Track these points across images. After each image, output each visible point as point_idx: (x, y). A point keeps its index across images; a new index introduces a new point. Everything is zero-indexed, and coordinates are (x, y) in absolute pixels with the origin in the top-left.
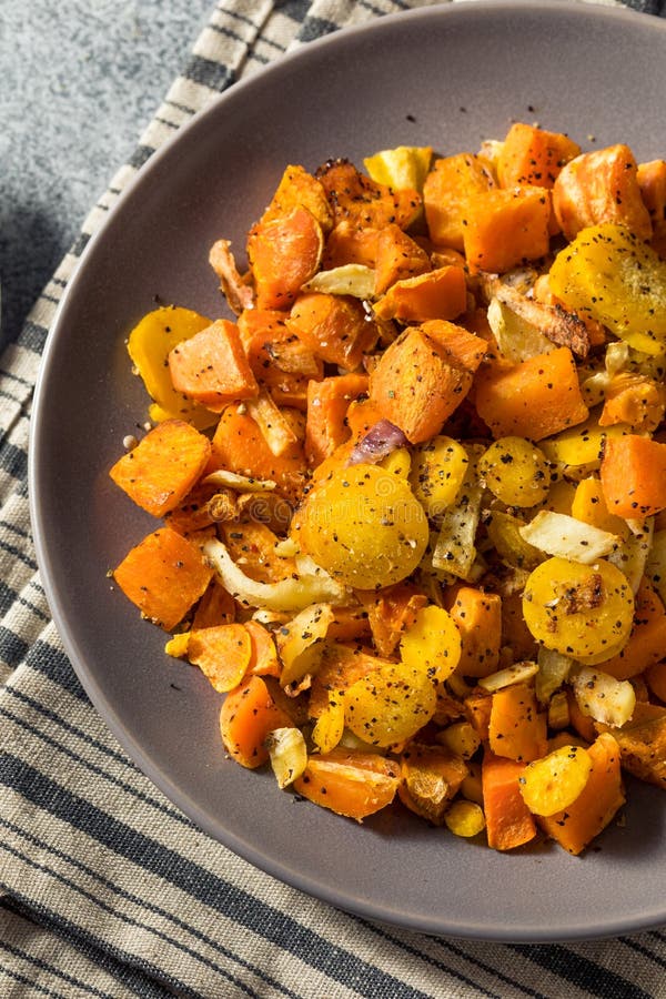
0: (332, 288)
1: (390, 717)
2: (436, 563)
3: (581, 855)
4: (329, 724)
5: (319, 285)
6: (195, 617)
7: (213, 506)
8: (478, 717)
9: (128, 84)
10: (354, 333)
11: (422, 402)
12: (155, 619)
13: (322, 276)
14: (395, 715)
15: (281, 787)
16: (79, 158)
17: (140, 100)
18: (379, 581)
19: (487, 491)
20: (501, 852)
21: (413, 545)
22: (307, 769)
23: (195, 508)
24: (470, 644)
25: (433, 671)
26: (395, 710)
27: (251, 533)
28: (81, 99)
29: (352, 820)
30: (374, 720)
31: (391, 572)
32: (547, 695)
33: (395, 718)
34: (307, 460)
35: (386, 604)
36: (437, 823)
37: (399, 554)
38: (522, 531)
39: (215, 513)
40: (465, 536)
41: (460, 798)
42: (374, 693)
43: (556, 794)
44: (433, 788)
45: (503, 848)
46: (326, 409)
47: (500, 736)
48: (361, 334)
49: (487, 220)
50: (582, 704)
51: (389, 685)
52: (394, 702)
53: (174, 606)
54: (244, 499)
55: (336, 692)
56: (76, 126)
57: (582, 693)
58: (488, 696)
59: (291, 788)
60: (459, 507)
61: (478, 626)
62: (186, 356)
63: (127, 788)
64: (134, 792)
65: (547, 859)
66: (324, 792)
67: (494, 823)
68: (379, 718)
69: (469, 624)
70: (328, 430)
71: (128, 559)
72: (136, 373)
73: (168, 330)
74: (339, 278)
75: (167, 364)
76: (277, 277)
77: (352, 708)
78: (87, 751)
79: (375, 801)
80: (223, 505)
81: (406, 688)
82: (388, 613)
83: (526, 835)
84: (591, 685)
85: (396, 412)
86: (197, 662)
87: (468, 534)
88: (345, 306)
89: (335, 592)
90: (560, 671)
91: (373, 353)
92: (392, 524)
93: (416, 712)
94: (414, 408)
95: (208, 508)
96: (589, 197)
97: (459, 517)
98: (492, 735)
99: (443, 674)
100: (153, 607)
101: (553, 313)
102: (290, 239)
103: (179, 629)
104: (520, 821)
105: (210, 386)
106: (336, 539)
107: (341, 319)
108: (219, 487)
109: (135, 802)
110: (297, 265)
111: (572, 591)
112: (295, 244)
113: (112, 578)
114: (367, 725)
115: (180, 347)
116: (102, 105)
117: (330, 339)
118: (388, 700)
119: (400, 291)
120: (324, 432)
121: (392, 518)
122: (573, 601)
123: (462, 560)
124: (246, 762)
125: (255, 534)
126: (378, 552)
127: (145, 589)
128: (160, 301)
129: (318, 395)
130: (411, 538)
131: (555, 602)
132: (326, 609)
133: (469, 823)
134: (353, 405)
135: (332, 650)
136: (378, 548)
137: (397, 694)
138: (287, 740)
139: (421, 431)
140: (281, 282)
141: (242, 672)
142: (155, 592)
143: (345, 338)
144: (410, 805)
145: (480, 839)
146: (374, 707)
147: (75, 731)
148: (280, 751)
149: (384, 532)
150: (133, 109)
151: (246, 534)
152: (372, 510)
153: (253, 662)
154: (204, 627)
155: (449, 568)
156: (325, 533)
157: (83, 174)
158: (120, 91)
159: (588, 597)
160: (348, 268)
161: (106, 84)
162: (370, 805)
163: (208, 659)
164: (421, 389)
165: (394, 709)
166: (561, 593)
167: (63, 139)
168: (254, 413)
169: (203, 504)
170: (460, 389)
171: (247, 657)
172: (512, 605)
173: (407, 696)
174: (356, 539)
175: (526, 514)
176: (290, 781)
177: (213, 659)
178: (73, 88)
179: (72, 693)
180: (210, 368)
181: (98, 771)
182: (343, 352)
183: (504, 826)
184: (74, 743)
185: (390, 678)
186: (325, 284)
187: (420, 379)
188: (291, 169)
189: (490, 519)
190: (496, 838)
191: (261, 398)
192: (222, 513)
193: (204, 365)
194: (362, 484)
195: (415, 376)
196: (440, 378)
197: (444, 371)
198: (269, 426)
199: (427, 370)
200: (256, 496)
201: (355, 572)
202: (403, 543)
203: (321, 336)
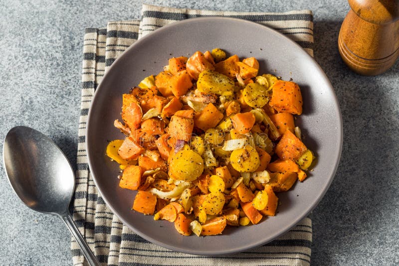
0: (148, 117)
1: (215, 206)
2: (208, 165)
3: (275, 215)
4: (202, 215)
6: (157, 209)
8: (235, 196)
9: (70, 97)
10: (159, 125)
11: (185, 131)
12: (148, 214)
13: (145, 115)
15: (198, 236)
16: (68, 120)
17: (75, 100)
18: (197, 177)
19: (210, 143)
20: (256, 224)
21: (200, 164)
22: (202, 229)
23: (144, 183)
24: (225, 180)
25: (220, 190)
26: (216, 204)
28: (60, 106)
29: (219, 235)
31: (199, 173)
32: (248, 183)
33: (217, 206)
34: (164, 160)
35: (201, 181)
36: (238, 225)
37: (198, 168)
38: (223, 148)
39: (149, 182)
41: (240, 217)
42: (209, 202)
43: (263, 203)
44: (234, 217)
46: (162, 145)
47: (243, 197)
48: (161, 124)
49: (176, 83)
50: (257, 182)
51: (212, 199)
52: (215, 202)
53: (151, 208)
54: (154, 176)
55: (200, 207)
56: (63, 113)
57: (256, 179)
58: (235, 190)
59: (201, 235)
60: (206, 150)
61: (225, 175)
62: (122, 150)
64: (164, 257)
65: (268, 220)
66: (209, 231)
67: (252, 219)
68: (213, 208)
69: (222, 175)
70: (165, 150)
71: (135, 203)
72: (112, 160)
73: (114, 147)
74: (149, 114)
75: (118, 154)
76: (134, 121)
77: (206, 209)
78: (148, 253)
79: (222, 227)
80: (150, 179)
81: (216, 197)
82: (202, 183)
83: (260, 217)
84: (257, 176)
86: (163, 218)
87: (211, 155)
88: (154, 120)
89: (188, 185)
90: (248, 176)
91: (166, 127)
92: (193, 162)
93: (221, 202)
94: (184, 133)
95: (147, 182)
96: (196, 67)
97: (207, 153)
98: (240, 197)
99: (223, 190)
100: (146, 211)
101: (202, 97)
102: (133, 110)
103: (155, 213)
104: (257, 215)
105: (132, 154)
106: (182, 172)
107: (154, 123)
108: (147, 176)
110: (138, 116)
111: (242, 156)
112: (135, 111)
113: (133, 210)
114: (211, 211)
115: (120, 149)
116: (66, 105)
117: (155, 129)
118: (213, 202)
119: (165, 109)
121: (192, 160)
122: (243, 158)
123: (213, 162)
124: (188, 235)
125: (161, 183)
126: (193, 170)
127: (142, 208)
128: (109, 141)
129: (159, 143)
130: (199, 162)
131: (239, 160)
132: (188, 190)
133: (246, 221)
134: (168, 141)
135: (194, 198)
137: (215, 200)
138: (194, 224)
140: (136, 122)
141: (175, 214)
142: (145, 207)
143: (158, 127)
144: (231, 224)
145: (250, 224)
146: (211, 206)
147: (142, 250)
148: (194, 228)
149: (192, 164)
150: (74, 103)
151: (159, 183)
152: (187, 161)
153: (177, 211)
154: (160, 209)
155: (211, 165)
156: (179, 172)
157: (71, 124)
158: (68, 100)
159: (246, 156)
160: (150, 111)
161: (64, 100)
162: (222, 229)
164: (183, 128)
166: (239, 158)
167: (61, 118)
168: (146, 155)
169: (145, 181)
170: (192, 124)
171: (175, 211)
172: (230, 167)
173: (217, 199)
174: (187, 169)
175: (222, 145)
176: (200, 233)
177: (167, 216)
178: (57, 105)
180: (130, 150)
182: (159, 130)
183: (254, 218)
184: (144, 253)
185: (211, 197)
186: (146, 117)
187: (182, 126)
188: (124, 95)
189: (214, 150)
190: (254, 222)
191: (145, 150)
192: (151, 181)
193: (128, 150)
194: (181, 156)
195: (180, 126)
196: (186, 123)
197: (187, 121)
198: (151, 156)
199: (182, 123)
200: (157, 174)
201: (190, 177)
202: (198, 165)
203: (152, 129)
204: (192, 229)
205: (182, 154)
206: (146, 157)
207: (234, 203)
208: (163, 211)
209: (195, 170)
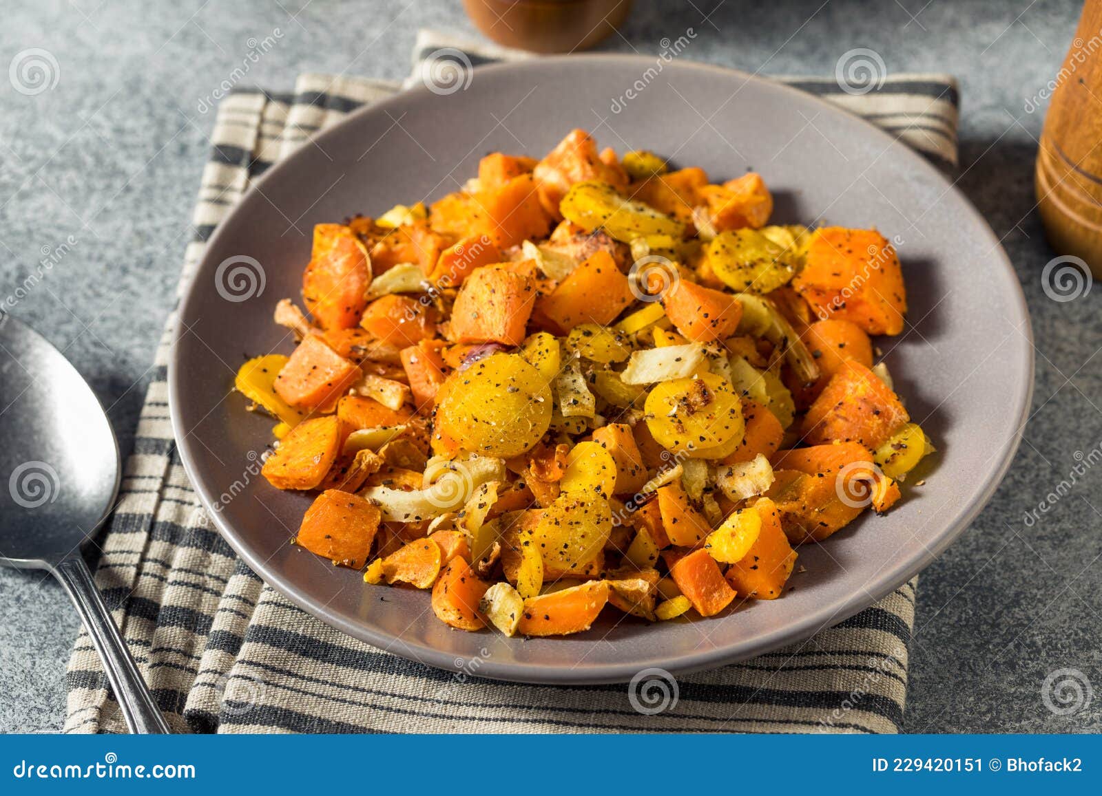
0: (389, 288)
1: (577, 538)
2: (566, 411)
3: (782, 596)
4: (529, 570)
5: (377, 290)
6: (378, 548)
7: (360, 463)
8: (650, 520)
9: (148, 274)
11: (502, 307)
12: (346, 561)
13: (378, 281)
14: (582, 534)
15: (508, 635)
16: (130, 333)
17: (163, 281)
18: (524, 442)
19: (582, 359)
20: (713, 617)
21: (542, 400)
22: (525, 607)
23: (345, 471)
24: (620, 460)
25: (599, 488)
26: (580, 530)
27: (398, 478)
28: (113, 295)
29: (581, 634)
30: (566, 546)
31: (532, 430)
32: (698, 495)
33: (583, 536)
35: (536, 463)
36: (652, 618)
37: (533, 412)
38: (624, 376)
39: (363, 466)
40: (581, 387)
41: (659, 599)
42: (557, 523)
43: (741, 537)
44: (640, 585)
45: (714, 612)
46: (424, 361)
47: (675, 521)
48: (427, 310)
49: (493, 203)
50: (729, 493)
51: (567, 509)
52: (577, 523)
53: (359, 541)
54: (382, 451)
55: (525, 533)
56: (117, 313)
57: (725, 483)
58: (653, 496)
59: (518, 633)
60: (565, 371)
62: (289, 374)
63: (374, 707)
64: (382, 708)
65: (754, 610)
66: (547, 618)
67: (699, 595)
68: (569, 543)
70: (431, 379)
71: (306, 519)
73: (265, 371)
74: (391, 279)
75: (275, 392)
76: (341, 294)
77: (543, 545)
78: (328, 690)
79: (593, 605)
80: (368, 457)
81: (582, 504)
82: (541, 469)
83: (727, 596)
84: (730, 474)
85: (483, 327)
86: (397, 577)
87: (581, 384)
89: (491, 468)
90: (700, 474)
91: (441, 323)
92: (518, 390)
93: (598, 523)
94: (498, 316)
95: (355, 465)
96: (565, 172)
97: (568, 379)
98: (667, 523)
99: (609, 487)
100: (341, 551)
101: (575, 241)
102: (342, 260)
103: (369, 561)
104: (720, 586)
105: (321, 380)
106: (476, 420)
108: (359, 444)
109: (385, 715)
110: (354, 279)
111: (685, 399)
112: (347, 264)
113: (296, 544)
114: (561, 553)
115: (282, 373)
116: (133, 293)
118: (571, 524)
119: (448, 261)
120: (428, 382)
121: (515, 386)
122: (688, 406)
123: (585, 402)
124: (471, 625)
125: (402, 478)
126: (515, 416)
127: (329, 537)
128: (247, 358)
129: (411, 358)
130: (538, 396)
131: (674, 410)
132: (490, 482)
133: (678, 606)
135: (507, 517)
136: (513, 413)
137: (577, 514)
138: (498, 595)
139: (511, 329)
140: (346, 296)
141: (438, 561)
142: (339, 536)
144: (624, 606)
145: (692, 615)
146: (561, 535)
147: (310, 679)
148: (495, 608)
149: (513, 399)
150: (160, 289)
151: (395, 480)
152: (497, 385)
153: (444, 554)
154: (390, 554)
155: (578, 410)
156: (465, 419)
157: (137, 341)
158: (143, 280)
159: (699, 399)
160: (396, 268)
161: (130, 280)
162: (591, 611)
163: (404, 572)
164: (498, 298)
165: (578, 530)
166: (676, 404)
167: (110, 324)
168: (365, 391)
169: (351, 463)
171: (438, 551)
172: (640, 431)
173: (586, 512)
174: (493, 413)
175: (618, 367)
176: (514, 624)
177: (408, 569)
178: (103, 290)
179: (296, 653)
180: (315, 368)
181: (344, 701)
182: (419, 324)
183: (709, 594)
184: (312, 687)
185: (566, 505)
186: (384, 287)
187: (494, 291)
188: (319, 227)
189: (594, 376)
190: (705, 609)
191: (365, 375)
192: (369, 466)
193: (309, 369)
194: (480, 374)
195: (488, 292)
196: (510, 283)
197: (511, 277)
198: (382, 390)
199: (496, 282)
200: (393, 443)
201: (502, 440)
202: (532, 401)
203: (396, 316)
204: (489, 611)
205: (482, 366)
206: (369, 399)
207: (645, 544)
208: (395, 559)
209: (519, 420)
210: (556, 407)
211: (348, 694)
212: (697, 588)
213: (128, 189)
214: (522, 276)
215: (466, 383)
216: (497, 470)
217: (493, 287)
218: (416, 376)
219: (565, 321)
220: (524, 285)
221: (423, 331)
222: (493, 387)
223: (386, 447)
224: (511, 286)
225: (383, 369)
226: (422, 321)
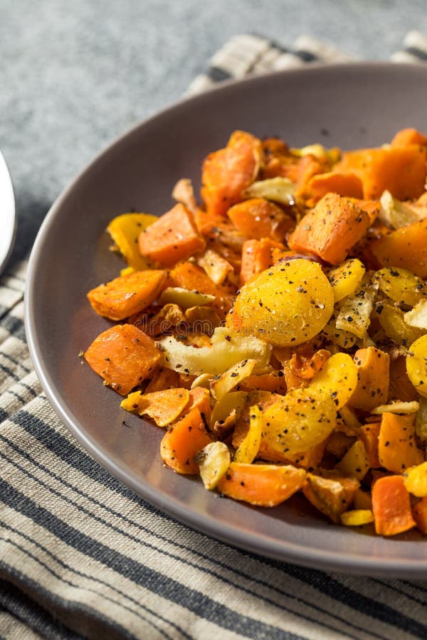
0: (264, 194)
1: (298, 428)
2: (339, 323)
5: (253, 191)
6: (145, 385)
7: (166, 313)
8: (370, 438)
11: (331, 227)
12: (114, 385)
13: (258, 185)
14: (303, 426)
15: (207, 487)
18: (293, 336)
19: (380, 292)
20: (385, 537)
21: (322, 307)
22: (229, 468)
23: (151, 316)
24: (364, 379)
25: (335, 394)
26: (304, 422)
27: (193, 337)
29: (263, 509)
30: (286, 432)
31: (303, 329)
33: (303, 428)
35: (298, 358)
37: (311, 315)
38: (406, 317)
40: (363, 311)
42: (287, 410)
44: (333, 487)
45: (388, 533)
46: (257, 254)
47: (387, 444)
51: (299, 401)
52: (303, 415)
53: (130, 372)
54: (188, 311)
58: (378, 419)
59: (217, 490)
60: (357, 296)
61: (371, 367)
62: (152, 232)
63: (81, 508)
64: (86, 512)
66: (243, 484)
67: (381, 514)
68: (290, 430)
69: (364, 364)
71: (97, 340)
72: (112, 249)
73: (139, 225)
74: (269, 188)
75: (137, 240)
76: (223, 185)
77: (268, 424)
78: (51, 481)
79: (284, 487)
80: (175, 311)
81: (313, 401)
82: (300, 364)
83: (406, 524)
85: (311, 239)
86: (147, 411)
87: (365, 310)
89: (258, 349)
92: (306, 292)
93: (320, 421)
94: (324, 233)
95: (161, 314)
97: (356, 302)
98: (381, 445)
99: (344, 397)
100: (114, 375)
104: (403, 513)
105: (170, 241)
106: (261, 305)
107: (270, 208)
108: (174, 299)
109: (86, 518)
110: (239, 177)
112: (239, 163)
113: (83, 358)
114: (280, 436)
115: (148, 229)
117: (262, 217)
118: (298, 414)
121: (305, 288)
123: (359, 323)
124: (180, 468)
125: (196, 338)
126: (294, 313)
127: (108, 360)
129: (249, 248)
130: (320, 303)
132: (251, 362)
133: (360, 517)
135: (254, 394)
136: (294, 310)
137: (305, 408)
138: (215, 454)
139: (330, 248)
140: (227, 189)
141: (181, 408)
142: (116, 362)
143: (272, 217)
144: (313, 499)
146: (286, 421)
147: (42, 468)
149: (299, 298)
151: (190, 338)
152: (291, 283)
153: (189, 404)
154: (152, 391)
155: (349, 326)
156: (253, 301)
162: (280, 492)
163: (154, 408)
165: (302, 421)
168: (202, 262)
170: (360, 220)
171: (185, 401)
173: (314, 408)
174: (277, 304)
176: (214, 479)
177: (158, 408)
179: (43, 443)
180: (170, 231)
181: (59, 494)
182: (271, 227)
184: (40, 474)
185: (300, 397)
186: (260, 190)
187: (330, 213)
188: (238, 134)
189: (381, 308)
190: (382, 527)
191: (206, 250)
192: (173, 319)
193: (165, 230)
194: (283, 270)
195: (326, 212)
196: (345, 210)
197: (349, 206)
198: (212, 265)
199: (335, 206)
200: (200, 308)
201: (275, 328)
202: (314, 306)
203: (255, 213)
204: (202, 463)
205: (288, 264)
206: (202, 270)
207: (357, 456)
208: (153, 397)
209: (296, 317)
210: (333, 318)
211: (65, 491)
212: (382, 507)
213: (142, 83)
214: (358, 208)
215: (270, 274)
216: (263, 352)
217: (331, 209)
218: (247, 264)
219: (384, 259)
220: (357, 215)
221: (272, 233)
222: (287, 283)
223: (193, 308)
224: (345, 213)
225: (228, 253)
226: (275, 226)
